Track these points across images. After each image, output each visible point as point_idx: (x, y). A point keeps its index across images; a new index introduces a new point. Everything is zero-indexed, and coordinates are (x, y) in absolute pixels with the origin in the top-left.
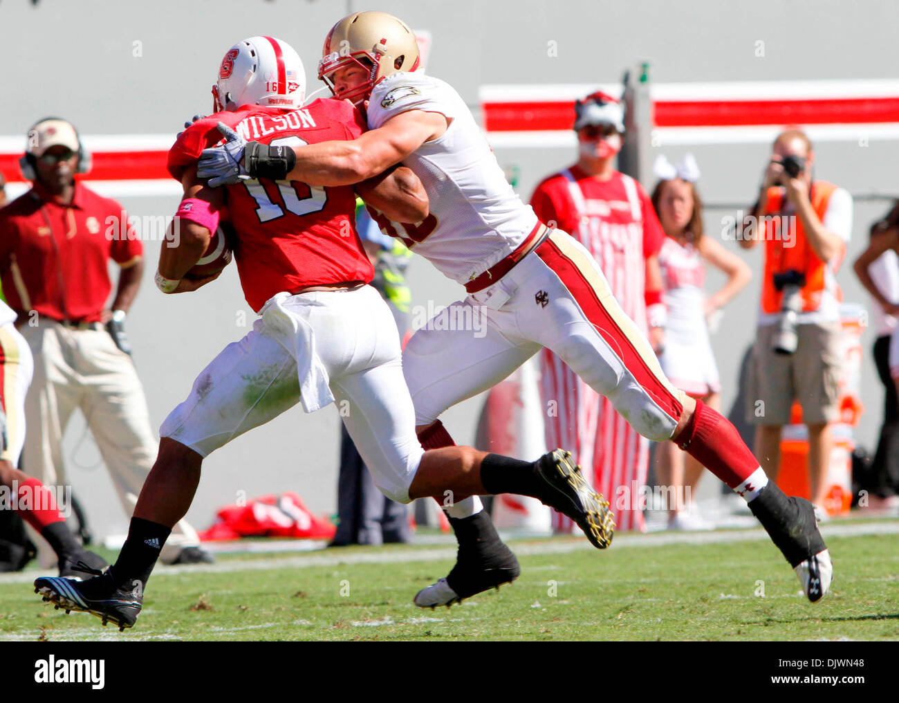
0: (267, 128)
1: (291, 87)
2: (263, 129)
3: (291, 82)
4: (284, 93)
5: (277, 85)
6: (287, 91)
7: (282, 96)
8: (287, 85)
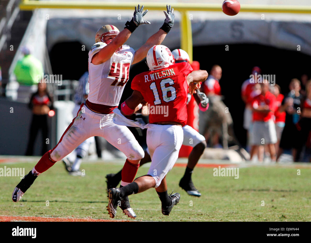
0: (160, 76)
1: (159, 63)
2: (159, 77)
3: (159, 61)
4: (158, 65)
5: (155, 63)
6: (158, 64)
7: (157, 66)
8: (158, 62)
